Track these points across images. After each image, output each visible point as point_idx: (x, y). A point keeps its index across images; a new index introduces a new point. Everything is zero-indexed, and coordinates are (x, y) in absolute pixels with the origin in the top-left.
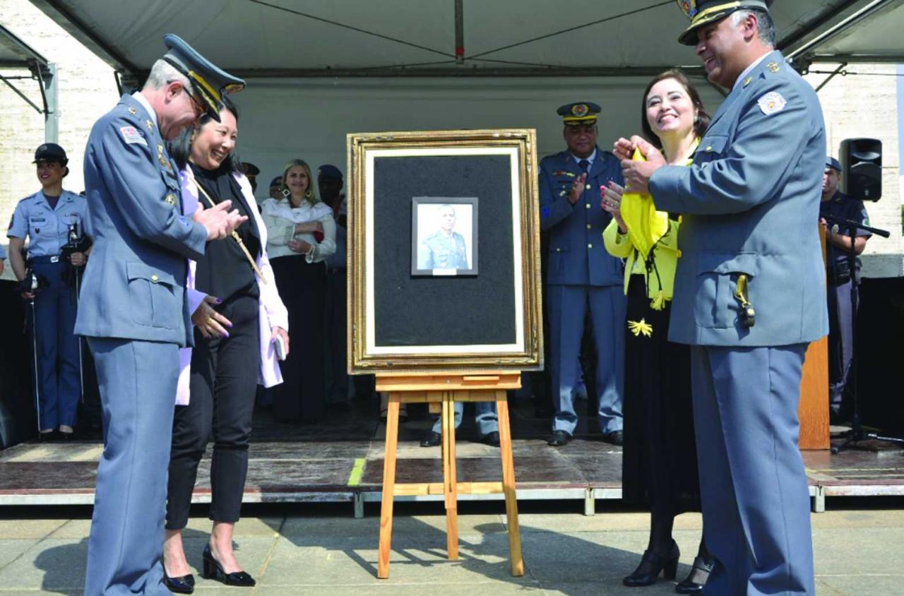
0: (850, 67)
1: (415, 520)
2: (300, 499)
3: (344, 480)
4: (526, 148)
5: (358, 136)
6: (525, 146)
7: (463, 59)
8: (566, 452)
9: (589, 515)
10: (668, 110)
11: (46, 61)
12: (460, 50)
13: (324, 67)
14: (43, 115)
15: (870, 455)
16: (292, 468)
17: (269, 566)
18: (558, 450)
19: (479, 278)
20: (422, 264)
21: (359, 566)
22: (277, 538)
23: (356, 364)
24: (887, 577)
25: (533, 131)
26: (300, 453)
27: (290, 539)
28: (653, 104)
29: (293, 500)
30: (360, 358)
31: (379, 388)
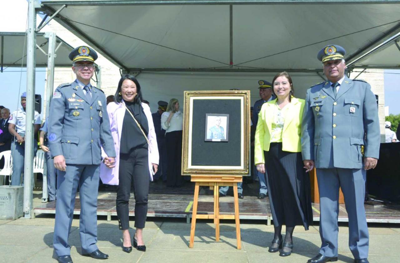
0: (367, 70)
1: (207, 225)
2: (168, 216)
3: (184, 210)
4: (246, 97)
5: (188, 92)
6: (246, 96)
7: (232, 66)
8: (264, 201)
9: (269, 225)
10: (282, 88)
11: (97, 65)
12: (231, 63)
13: (188, 68)
14: (96, 83)
15: (371, 207)
16: (168, 204)
17: (153, 241)
18: (261, 200)
19: (228, 142)
20: (208, 137)
21: (184, 242)
22: (158, 230)
23: (184, 172)
24: (374, 256)
25: (249, 91)
26: (172, 198)
27: (163, 231)
28: (277, 84)
29: (166, 216)
30: (186, 169)
31: (192, 180)
